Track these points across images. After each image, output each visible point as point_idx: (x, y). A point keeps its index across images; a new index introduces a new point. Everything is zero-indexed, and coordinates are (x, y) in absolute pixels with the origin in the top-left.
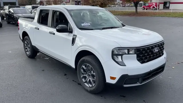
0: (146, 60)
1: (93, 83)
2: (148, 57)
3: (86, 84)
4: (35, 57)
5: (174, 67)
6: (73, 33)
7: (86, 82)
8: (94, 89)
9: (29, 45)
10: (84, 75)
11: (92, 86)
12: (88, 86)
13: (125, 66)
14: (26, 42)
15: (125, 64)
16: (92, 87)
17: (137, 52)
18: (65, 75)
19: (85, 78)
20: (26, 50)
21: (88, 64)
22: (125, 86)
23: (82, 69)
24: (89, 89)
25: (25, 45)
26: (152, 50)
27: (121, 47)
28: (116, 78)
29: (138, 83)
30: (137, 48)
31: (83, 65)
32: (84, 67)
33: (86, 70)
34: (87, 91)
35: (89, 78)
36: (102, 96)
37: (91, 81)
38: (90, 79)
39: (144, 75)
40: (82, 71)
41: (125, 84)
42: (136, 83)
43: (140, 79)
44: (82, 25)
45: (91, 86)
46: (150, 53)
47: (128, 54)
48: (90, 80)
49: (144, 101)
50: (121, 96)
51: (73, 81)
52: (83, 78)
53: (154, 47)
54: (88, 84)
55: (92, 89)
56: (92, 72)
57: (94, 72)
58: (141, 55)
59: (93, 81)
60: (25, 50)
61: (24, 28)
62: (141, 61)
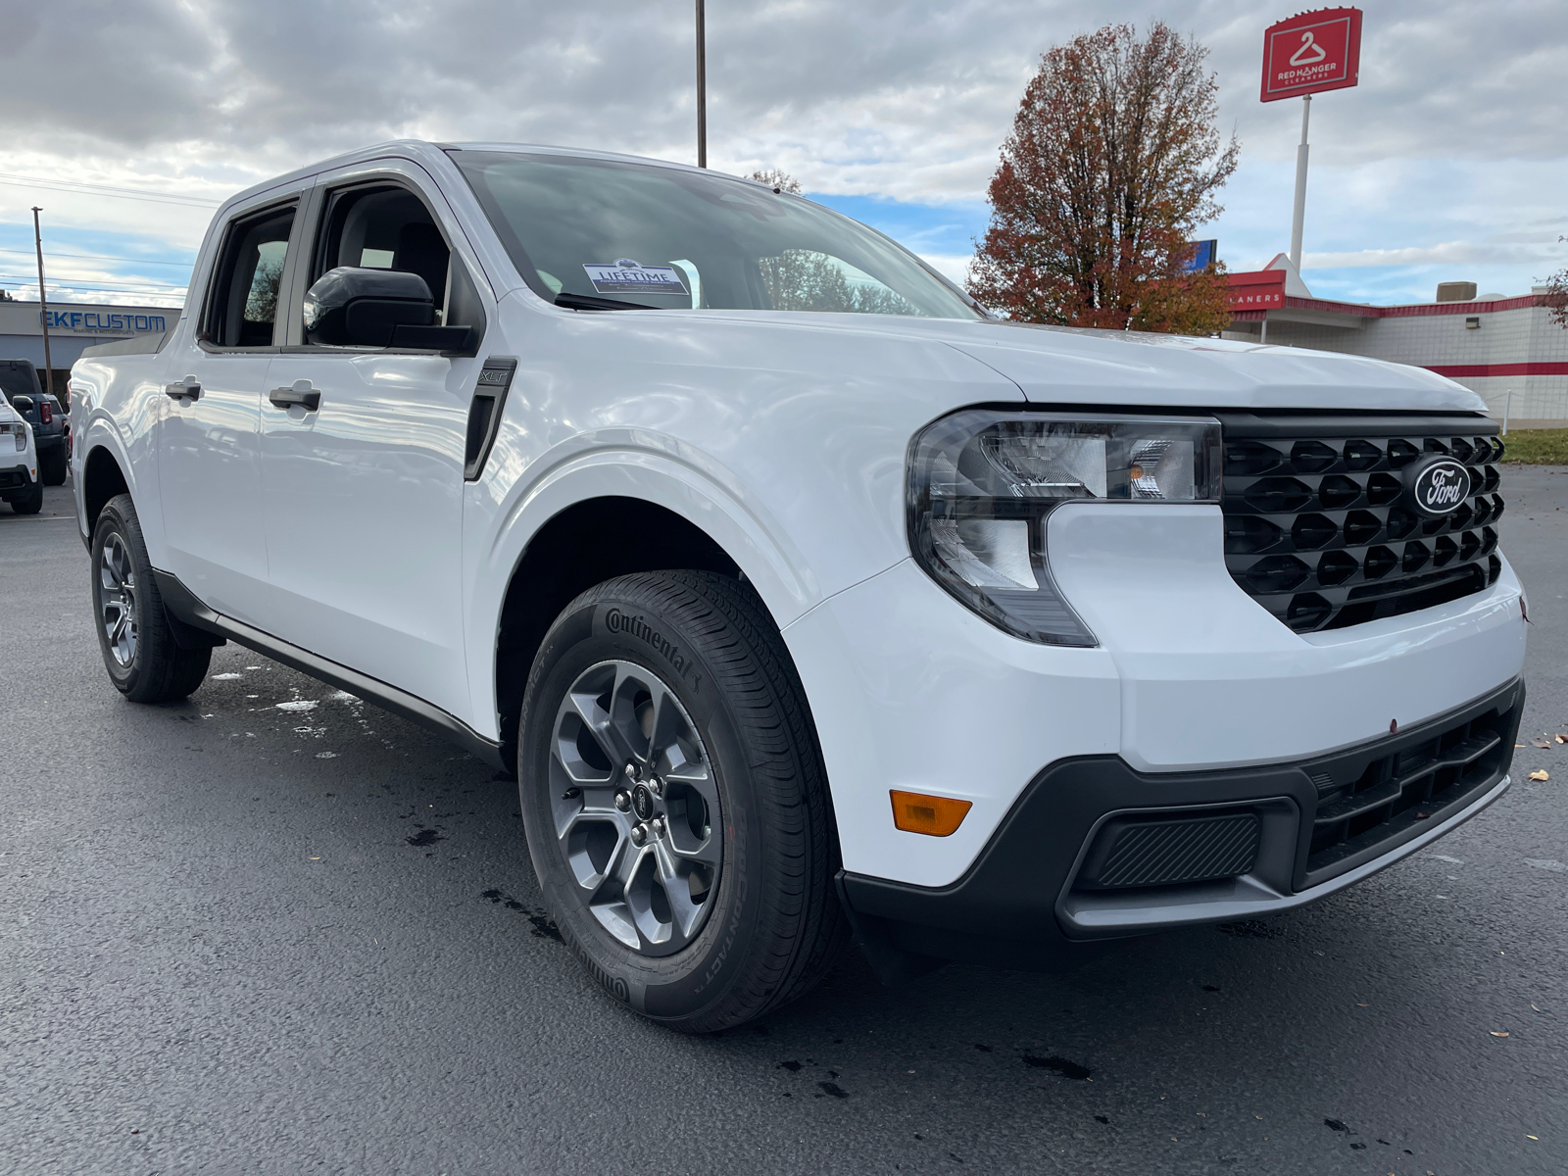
0: (1337, 595)
1: (680, 892)
2: (1358, 553)
3: (605, 915)
4: (194, 696)
5: (1543, 774)
6: (485, 351)
7: (608, 892)
8: (697, 975)
9: (131, 577)
10: (592, 811)
11: (677, 931)
12: (635, 943)
13: (1087, 641)
14: (108, 552)
15: (1079, 625)
16: (677, 945)
17: (1229, 466)
18: (425, 838)
19: (597, 837)
20: (112, 628)
21: (626, 669)
22: (1090, 917)
23: (564, 734)
24: (638, 977)
25: (107, 583)
26: (1395, 474)
27: (1028, 406)
28: (966, 806)
29: (1247, 879)
30: (1233, 421)
31: (578, 690)
32: (582, 704)
33: (608, 746)
34: (615, 994)
35: (641, 842)
36: (794, 1067)
37: (667, 866)
38: (659, 847)
39: (1325, 782)
40: (567, 753)
41: (1092, 891)
42: (1223, 883)
43: (1282, 835)
44: (593, 273)
45: (657, 933)
46: (1381, 513)
47: (1120, 492)
48: (650, 858)
49: (1335, 1125)
50: (1033, 1062)
51: (493, 895)
52: (574, 850)
53: (1418, 443)
54: (625, 912)
55: (675, 970)
56: (675, 756)
57: (694, 759)
58: (1286, 521)
59: (685, 867)
60: (103, 632)
61: (99, 414)
62: (1286, 599)
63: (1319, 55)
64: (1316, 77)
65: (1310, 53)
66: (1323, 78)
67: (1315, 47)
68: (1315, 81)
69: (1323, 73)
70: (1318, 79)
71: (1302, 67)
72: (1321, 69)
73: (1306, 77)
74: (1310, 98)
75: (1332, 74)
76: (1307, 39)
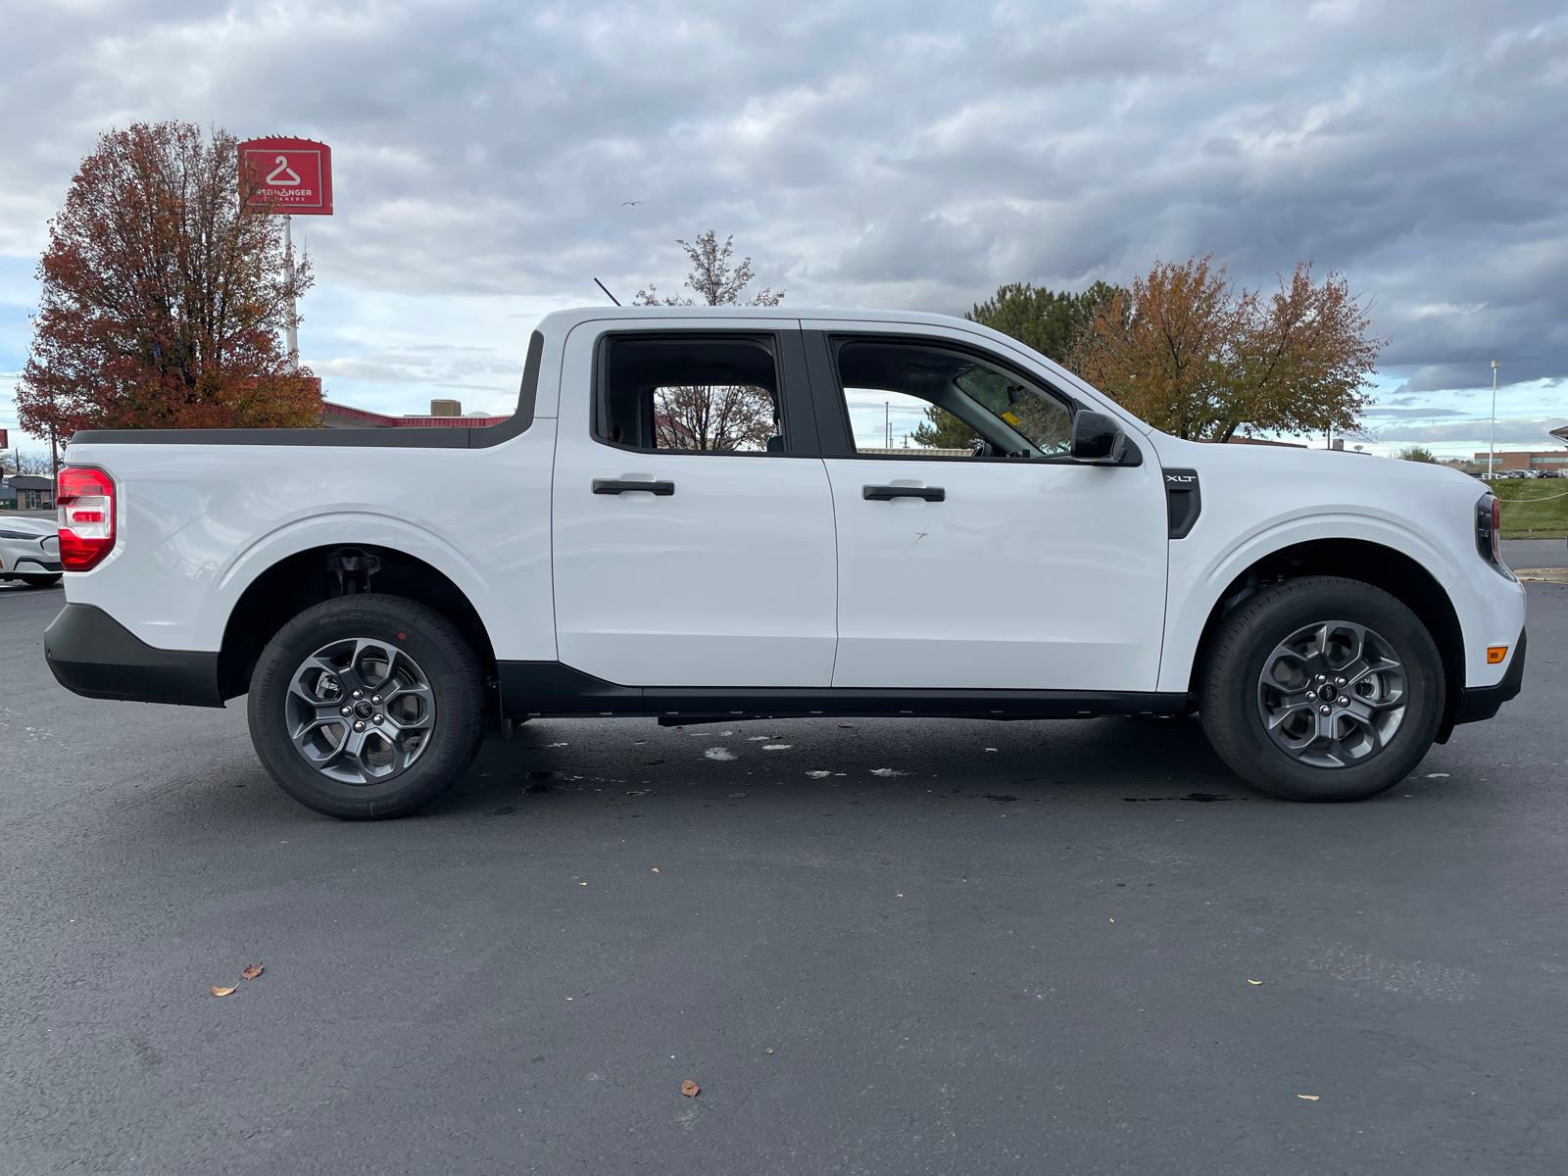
51: (1132, 800)
63: (294, 179)
64: (293, 199)
65: (284, 176)
66: (300, 202)
67: (289, 170)
68: (292, 203)
69: (300, 196)
70: (295, 202)
71: (280, 188)
72: (297, 192)
73: (284, 198)
74: (290, 218)
75: (308, 199)
76: (281, 162)
